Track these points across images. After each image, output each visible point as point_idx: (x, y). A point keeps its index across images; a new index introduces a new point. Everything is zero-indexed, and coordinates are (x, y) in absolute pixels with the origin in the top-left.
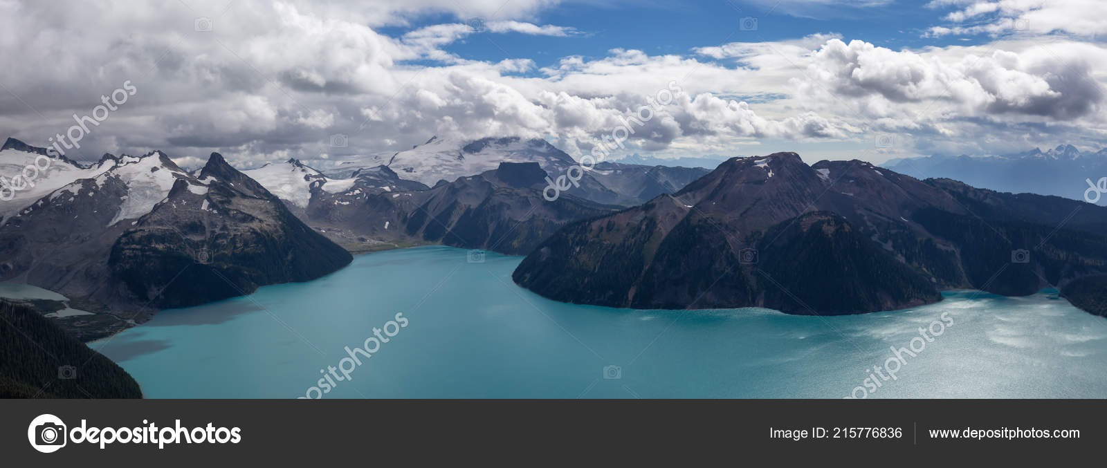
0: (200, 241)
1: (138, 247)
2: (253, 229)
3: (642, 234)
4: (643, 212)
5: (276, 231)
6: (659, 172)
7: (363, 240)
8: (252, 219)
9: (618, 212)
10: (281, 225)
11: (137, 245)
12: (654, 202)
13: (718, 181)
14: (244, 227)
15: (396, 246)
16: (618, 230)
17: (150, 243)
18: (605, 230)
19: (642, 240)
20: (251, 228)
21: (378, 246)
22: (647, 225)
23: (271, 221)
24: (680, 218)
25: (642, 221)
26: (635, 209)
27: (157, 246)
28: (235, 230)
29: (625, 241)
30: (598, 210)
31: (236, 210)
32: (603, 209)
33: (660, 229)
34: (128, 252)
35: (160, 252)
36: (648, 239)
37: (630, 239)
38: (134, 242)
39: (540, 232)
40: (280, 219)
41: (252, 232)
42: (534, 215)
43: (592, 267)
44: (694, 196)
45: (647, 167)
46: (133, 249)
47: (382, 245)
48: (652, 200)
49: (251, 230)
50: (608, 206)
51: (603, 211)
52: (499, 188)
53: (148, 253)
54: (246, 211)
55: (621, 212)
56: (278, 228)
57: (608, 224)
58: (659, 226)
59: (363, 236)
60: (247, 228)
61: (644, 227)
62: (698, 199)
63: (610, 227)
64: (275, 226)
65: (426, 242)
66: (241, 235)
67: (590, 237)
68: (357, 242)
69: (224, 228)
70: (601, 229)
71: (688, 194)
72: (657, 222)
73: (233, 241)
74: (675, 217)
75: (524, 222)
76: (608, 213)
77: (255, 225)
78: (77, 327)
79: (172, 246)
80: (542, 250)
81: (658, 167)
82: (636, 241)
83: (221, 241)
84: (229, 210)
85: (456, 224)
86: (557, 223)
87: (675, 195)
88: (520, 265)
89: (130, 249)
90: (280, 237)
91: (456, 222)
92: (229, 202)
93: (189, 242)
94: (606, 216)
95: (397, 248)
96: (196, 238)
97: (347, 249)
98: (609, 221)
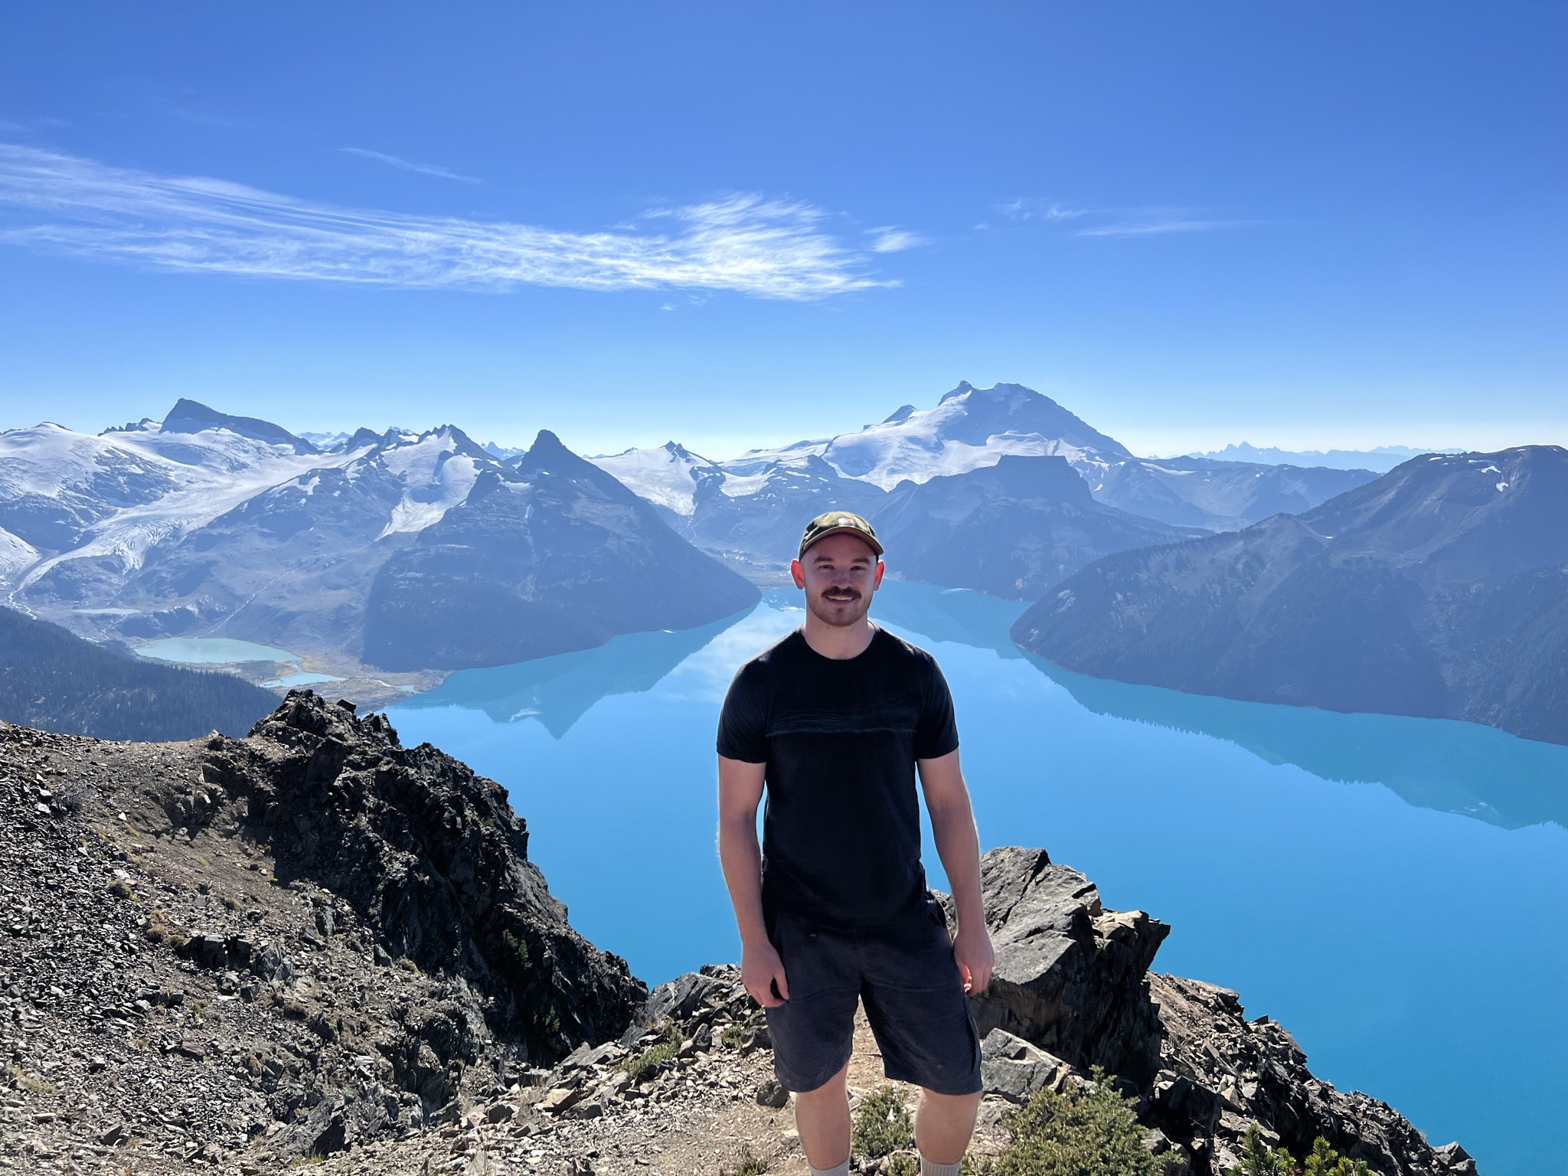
0: (522, 567)
1: (418, 575)
2: (608, 550)
3: (1236, 579)
4: (1241, 543)
5: (644, 553)
6: (1283, 476)
7: (778, 568)
8: (606, 534)
9: (1198, 540)
10: (651, 546)
11: (417, 572)
12: (1263, 526)
13: (1392, 493)
16: (1194, 570)
17: (439, 569)
18: (1170, 569)
20: (604, 549)
22: (1247, 564)
23: (636, 538)
25: (1238, 556)
26: (1228, 537)
29: (1204, 589)
30: (1164, 536)
31: (579, 520)
32: (1172, 533)
33: (1270, 571)
34: (403, 585)
35: (455, 583)
36: (1247, 588)
37: (1214, 585)
38: (411, 568)
39: (1062, 567)
40: (649, 536)
41: (605, 556)
45: (1262, 467)
46: (411, 579)
48: (1259, 523)
49: (605, 552)
50: (1183, 529)
51: (1172, 538)
53: (435, 585)
54: (596, 522)
55: (1201, 541)
56: (646, 548)
57: (1177, 560)
58: (1269, 566)
61: (1240, 567)
63: (1179, 567)
64: (642, 546)
67: (1144, 577)
68: (769, 571)
72: (1267, 560)
73: (576, 567)
75: (1035, 551)
76: (1179, 541)
77: (610, 545)
80: (1061, 594)
81: (1281, 467)
84: (569, 520)
86: (1091, 553)
89: (405, 579)
90: (652, 563)
92: (568, 508)
94: (1175, 546)
97: (753, 581)
98: (1180, 555)
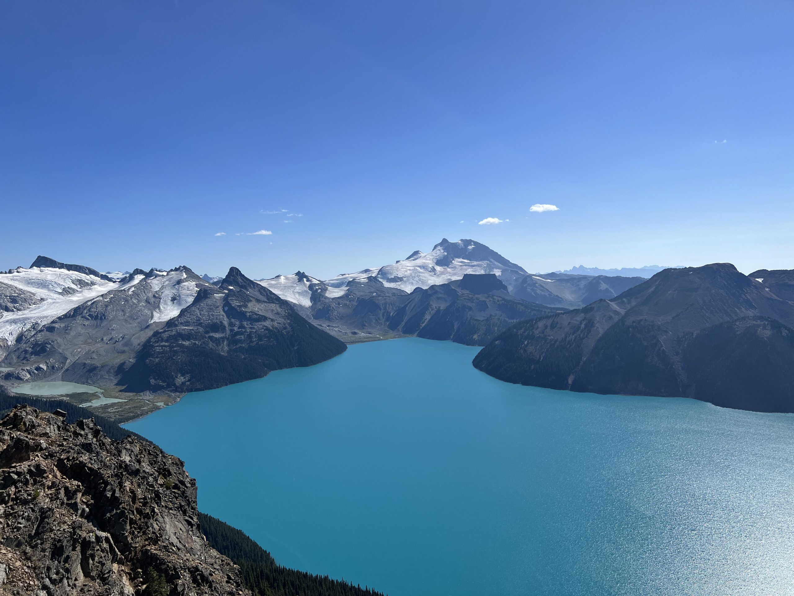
0: (221, 338)
1: (166, 344)
2: (267, 327)
3: (581, 332)
4: (583, 314)
5: (285, 328)
6: (600, 281)
7: (355, 333)
8: (265, 318)
9: (562, 313)
10: (289, 324)
11: (166, 342)
12: (593, 306)
13: (652, 289)
14: (258, 326)
15: (381, 338)
16: (561, 328)
17: (177, 340)
18: (549, 328)
19: (582, 336)
20: (264, 326)
21: (368, 338)
22: (586, 325)
23: (281, 320)
24: (616, 319)
25: (581, 321)
26: (576, 311)
27: (184, 343)
28: (251, 328)
29: (566, 337)
30: (545, 312)
31: (252, 312)
32: (549, 310)
33: (598, 328)
34: (158, 349)
35: (187, 347)
36: (587, 336)
37: (571, 336)
38: (162, 340)
39: (496, 329)
40: (288, 319)
41: (265, 330)
42: (491, 316)
43: (538, 357)
44: (629, 302)
45: (590, 277)
47: (371, 337)
48: (591, 304)
49: (265, 328)
51: (549, 312)
52: (463, 294)
53: (175, 349)
54: (260, 313)
55: (563, 314)
56: (287, 325)
57: (552, 323)
58: (597, 325)
59: (356, 331)
60: (261, 326)
61: (583, 326)
62: (634, 303)
63: (553, 326)
64: (284, 325)
65: (405, 335)
66: (256, 332)
67: (536, 332)
68: (350, 335)
69: (241, 327)
70: (546, 327)
71: (624, 299)
72: (595, 322)
73: (250, 336)
74: (611, 318)
75: (483, 321)
76: (552, 314)
77: (268, 324)
78: (111, 412)
79: (197, 342)
80: (497, 342)
82: (575, 338)
83: (239, 336)
84: (246, 312)
85: (429, 321)
86: (510, 321)
87: (612, 300)
88: (479, 353)
89: (159, 346)
90: (289, 332)
91: (428, 320)
92: (246, 306)
93: (211, 338)
95: (382, 340)
96: (217, 335)
97: (342, 340)
98: (553, 321)
